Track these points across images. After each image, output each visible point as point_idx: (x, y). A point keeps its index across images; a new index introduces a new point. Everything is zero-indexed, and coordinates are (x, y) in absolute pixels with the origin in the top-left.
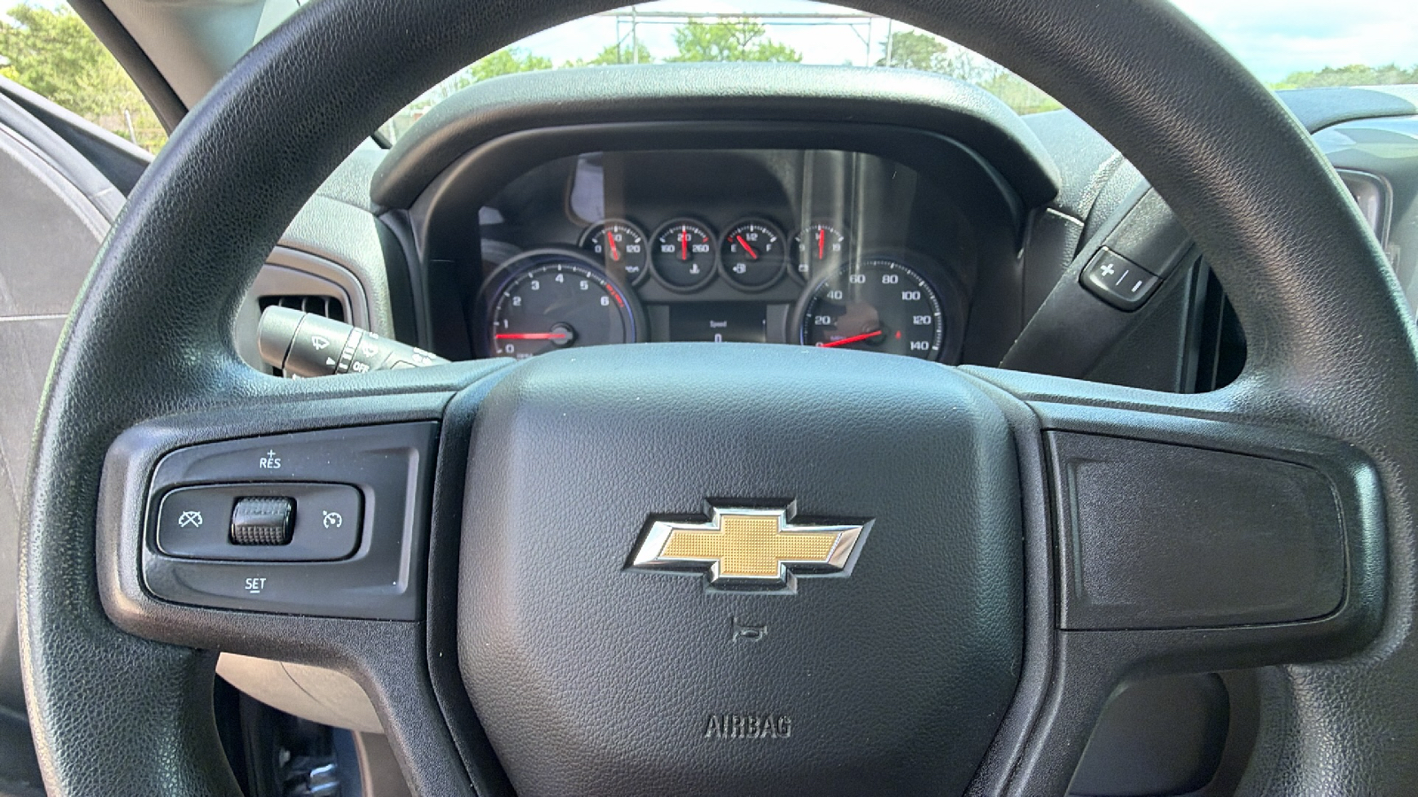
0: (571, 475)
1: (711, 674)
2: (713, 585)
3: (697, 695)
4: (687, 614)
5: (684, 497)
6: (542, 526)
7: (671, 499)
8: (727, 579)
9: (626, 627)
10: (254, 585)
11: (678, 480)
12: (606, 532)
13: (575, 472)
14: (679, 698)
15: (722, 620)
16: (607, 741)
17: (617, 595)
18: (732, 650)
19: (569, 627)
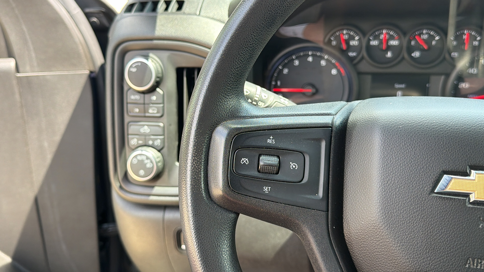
0: (405, 152)
1: (469, 240)
2: (471, 203)
3: (463, 249)
4: (459, 215)
5: (458, 164)
6: (392, 174)
7: (452, 165)
8: (477, 201)
9: (431, 218)
10: (266, 190)
11: (455, 158)
12: (422, 177)
13: (407, 151)
14: (454, 249)
15: (475, 218)
16: (420, 266)
17: (427, 205)
18: (479, 231)
19: (405, 217)
